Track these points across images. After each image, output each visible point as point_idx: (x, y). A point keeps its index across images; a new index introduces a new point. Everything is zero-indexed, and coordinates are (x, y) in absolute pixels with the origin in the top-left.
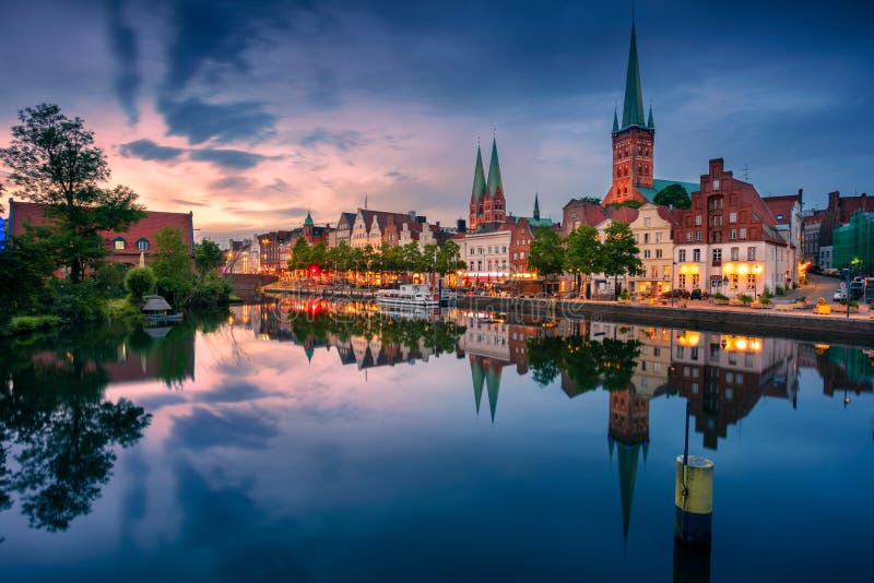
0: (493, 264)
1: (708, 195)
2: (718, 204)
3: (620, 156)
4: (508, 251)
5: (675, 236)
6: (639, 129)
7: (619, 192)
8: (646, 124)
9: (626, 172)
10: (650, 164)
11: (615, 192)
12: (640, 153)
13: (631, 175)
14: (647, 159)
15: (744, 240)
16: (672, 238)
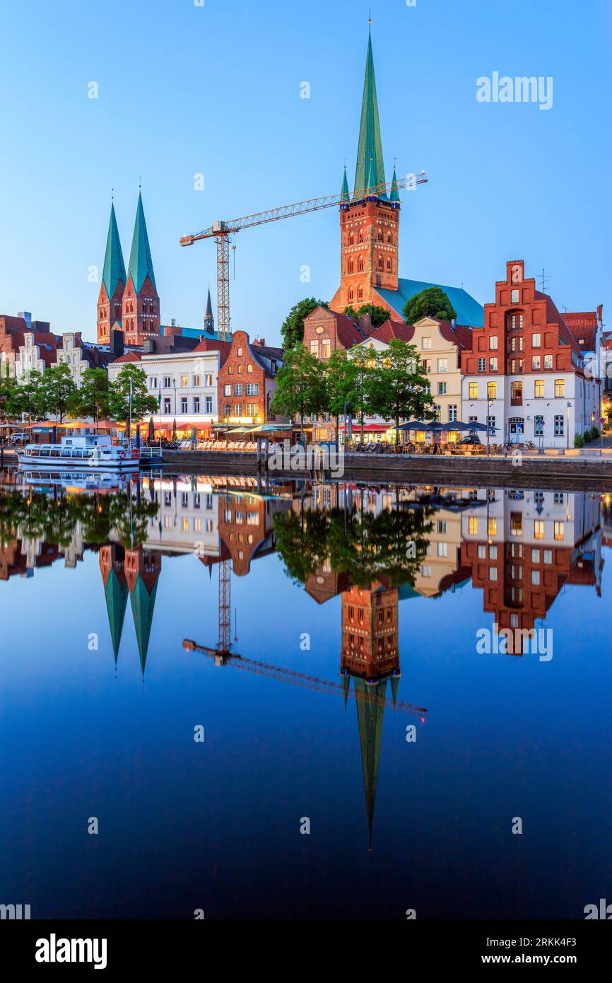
0: (190, 403)
1: (505, 309)
2: (518, 321)
3: (351, 241)
4: (215, 382)
5: (464, 364)
6: (379, 201)
7: (351, 295)
8: (389, 196)
9: (361, 267)
10: (394, 255)
11: (344, 296)
12: (381, 238)
13: (368, 269)
14: (389, 248)
15: (549, 371)
16: (459, 366)
